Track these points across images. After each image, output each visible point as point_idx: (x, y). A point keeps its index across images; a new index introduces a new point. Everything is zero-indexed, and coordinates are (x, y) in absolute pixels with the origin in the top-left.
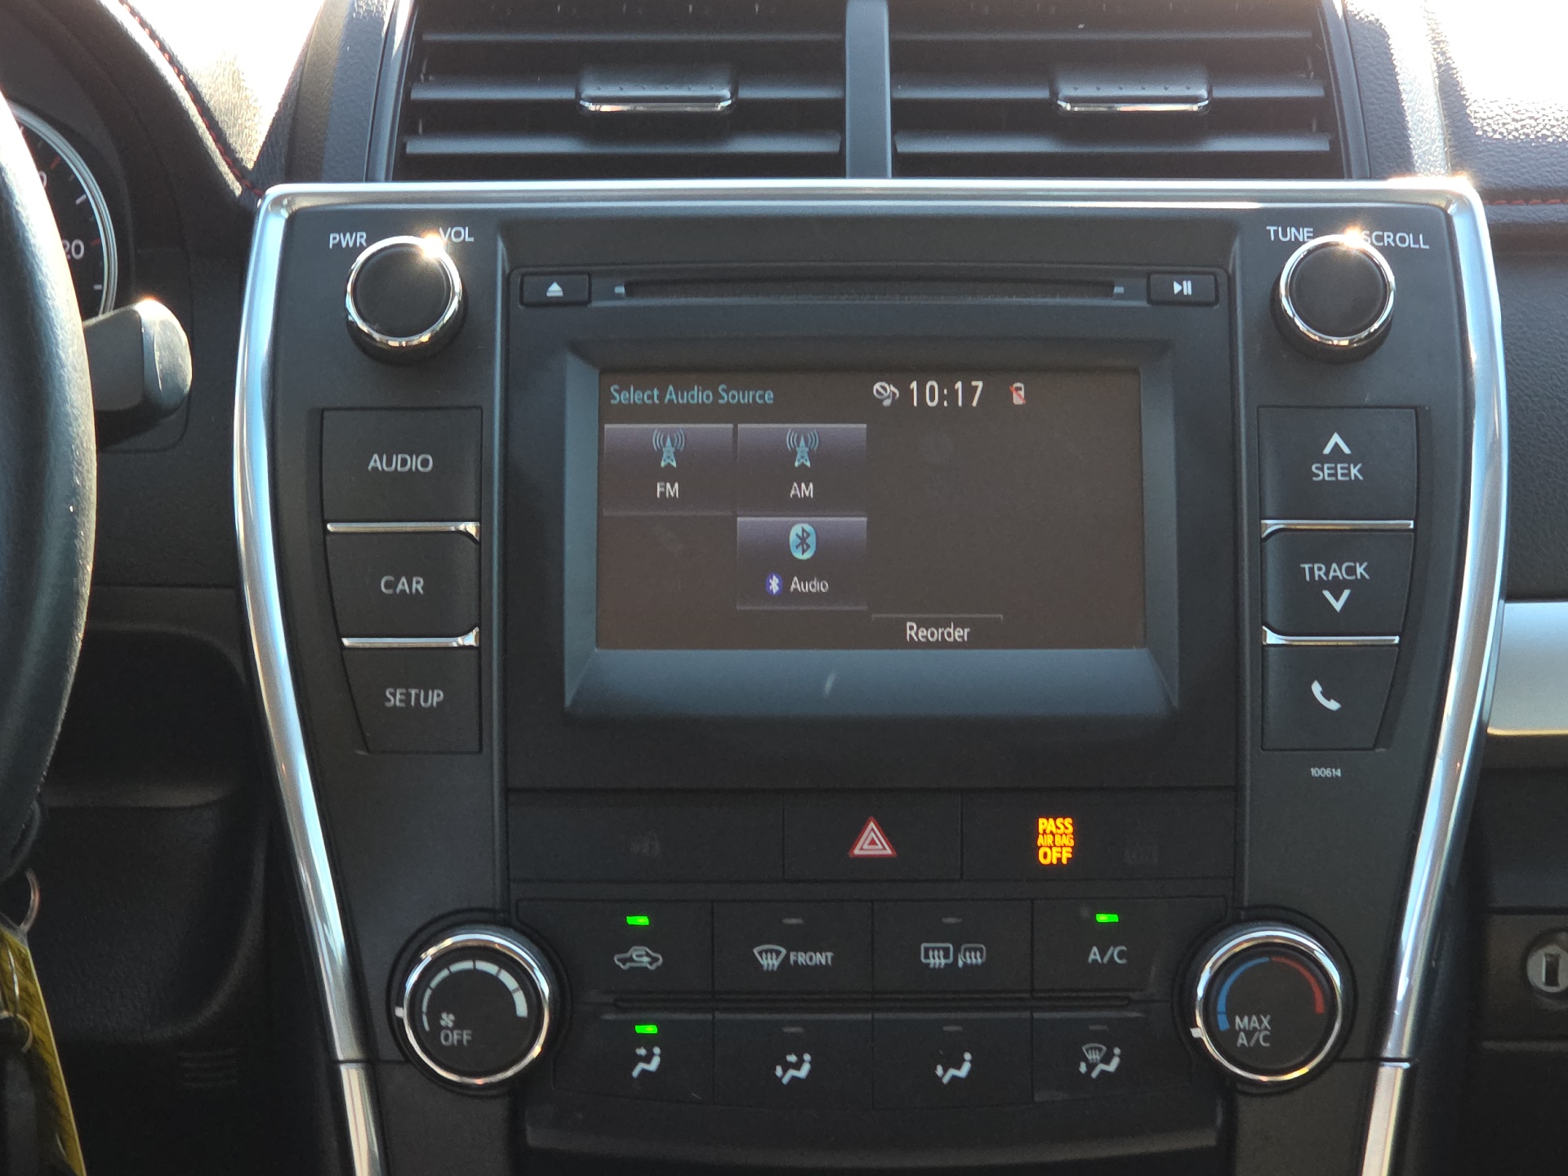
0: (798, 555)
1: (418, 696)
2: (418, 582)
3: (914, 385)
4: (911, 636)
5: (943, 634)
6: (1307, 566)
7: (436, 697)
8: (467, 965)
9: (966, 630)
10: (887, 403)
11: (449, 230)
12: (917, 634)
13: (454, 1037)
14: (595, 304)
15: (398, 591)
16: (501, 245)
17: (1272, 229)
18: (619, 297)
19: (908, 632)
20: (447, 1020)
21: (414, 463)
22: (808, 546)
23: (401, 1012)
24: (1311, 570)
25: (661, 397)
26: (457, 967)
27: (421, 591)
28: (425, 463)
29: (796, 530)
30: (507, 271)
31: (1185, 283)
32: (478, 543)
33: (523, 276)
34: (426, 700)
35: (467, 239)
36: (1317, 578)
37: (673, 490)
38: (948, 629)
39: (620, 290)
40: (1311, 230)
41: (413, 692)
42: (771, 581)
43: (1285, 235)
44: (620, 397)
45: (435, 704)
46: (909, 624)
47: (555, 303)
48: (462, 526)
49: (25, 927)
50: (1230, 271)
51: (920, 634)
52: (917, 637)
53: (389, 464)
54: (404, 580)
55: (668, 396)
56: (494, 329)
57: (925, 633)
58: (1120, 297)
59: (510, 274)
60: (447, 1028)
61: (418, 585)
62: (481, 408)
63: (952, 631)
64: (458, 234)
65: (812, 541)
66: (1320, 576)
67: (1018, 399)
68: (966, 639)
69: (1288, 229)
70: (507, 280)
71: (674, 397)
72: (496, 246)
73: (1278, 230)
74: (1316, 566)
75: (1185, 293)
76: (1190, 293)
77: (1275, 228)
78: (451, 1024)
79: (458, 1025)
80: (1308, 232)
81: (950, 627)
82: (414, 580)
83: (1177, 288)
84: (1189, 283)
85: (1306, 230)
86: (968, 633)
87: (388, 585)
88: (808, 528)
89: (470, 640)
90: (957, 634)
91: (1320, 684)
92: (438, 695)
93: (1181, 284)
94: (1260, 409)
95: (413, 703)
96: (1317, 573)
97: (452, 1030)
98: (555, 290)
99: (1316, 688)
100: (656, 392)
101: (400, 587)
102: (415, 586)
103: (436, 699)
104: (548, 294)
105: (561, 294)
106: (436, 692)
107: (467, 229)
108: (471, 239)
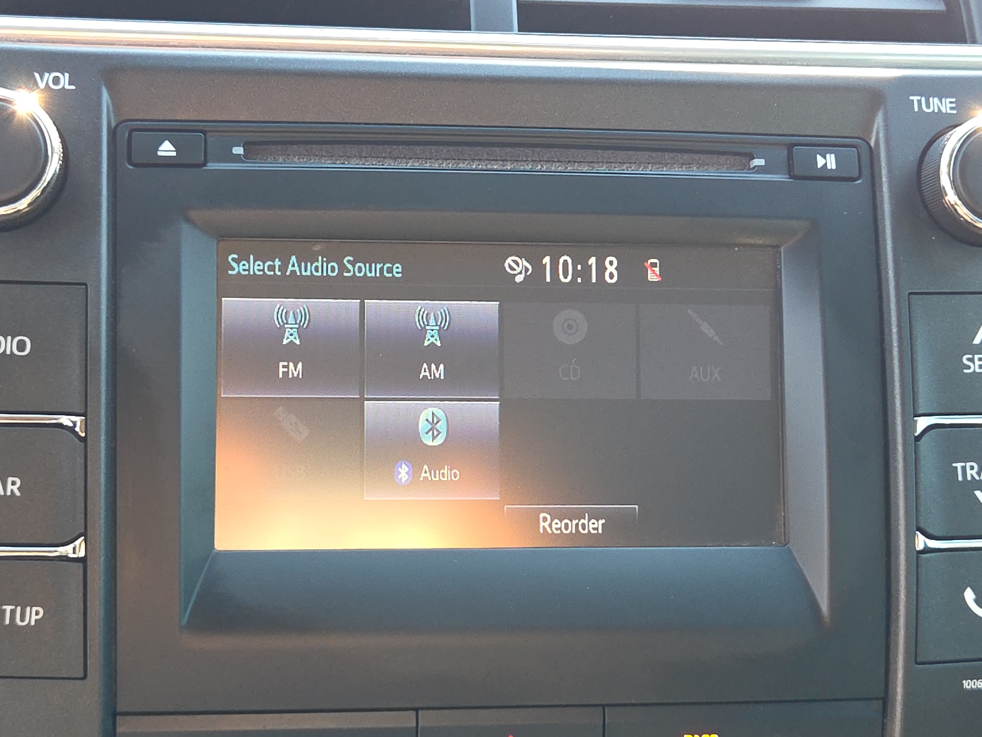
0: (428, 441)
1: (13, 612)
2: (13, 483)
3: (547, 260)
4: (544, 528)
5: (577, 525)
6: (959, 465)
7: (34, 615)
9: (602, 522)
10: (519, 279)
11: (47, 75)
12: (550, 526)
14: (211, 166)
16: (105, 96)
17: (915, 99)
18: (237, 159)
19: (542, 524)
21: (9, 345)
22: (439, 433)
24: (964, 469)
25: (283, 268)
27: (18, 493)
28: (21, 346)
29: (426, 414)
30: (113, 124)
31: (828, 156)
32: (84, 440)
33: (133, 130)
34: (22, 618)
35: (67, 87)
36: (969, 478)
37: (296, 370)
38: (582, 521)
39: (238, 150)
40: (954, 100)
41: (8, 608)
42: (400, 469)
43: (928, 106)
44: (238, 268)
45: (33, 623)
46: (542, 515)
47: (167, 163)
48: (65, 420)
50: (872, 144)
51: (554, 526)
52: (551, 530)
55: (290, 268)
56: (99, 194)
57: (559, 526)
58: (759, 170)
59: (116, 127)
61: (14, 487)
62: (85, 284)
63: (586, 522)
64: (56, 81)
65: (442, 426)
66: (972, 476)
67: (653, 276)
68: (600, 531)
69: (931, 99)
70: (113, 133)
71: (296, 268)
72: (100, 97)
73: (921, 100)
74: (968, 464)
75: (829, 167)
76: (834, 167)
77: (919, 98)
80: (951, 102)
81: (585, 519)
82: (10, 479)
83: (820, 161)
84: (833, 156)
85: (948, 100)
86: (603, 525)
88: (440, 413)
89: (77, 549)
90: (591, 526)
91: (974, 590)
92: (37, 613)
93: (825, 158)
94: (911, 296)
95: (7, 621)
96: (969, 472)
98: (167, 149)
99: (969, 596)
100: (277, 263)
102: (10, 487)
103: (34, 617)
104: (160, 153)
105: (174, 154)
106: (34, 609)
107: (67, 75)
108: (73, 87)
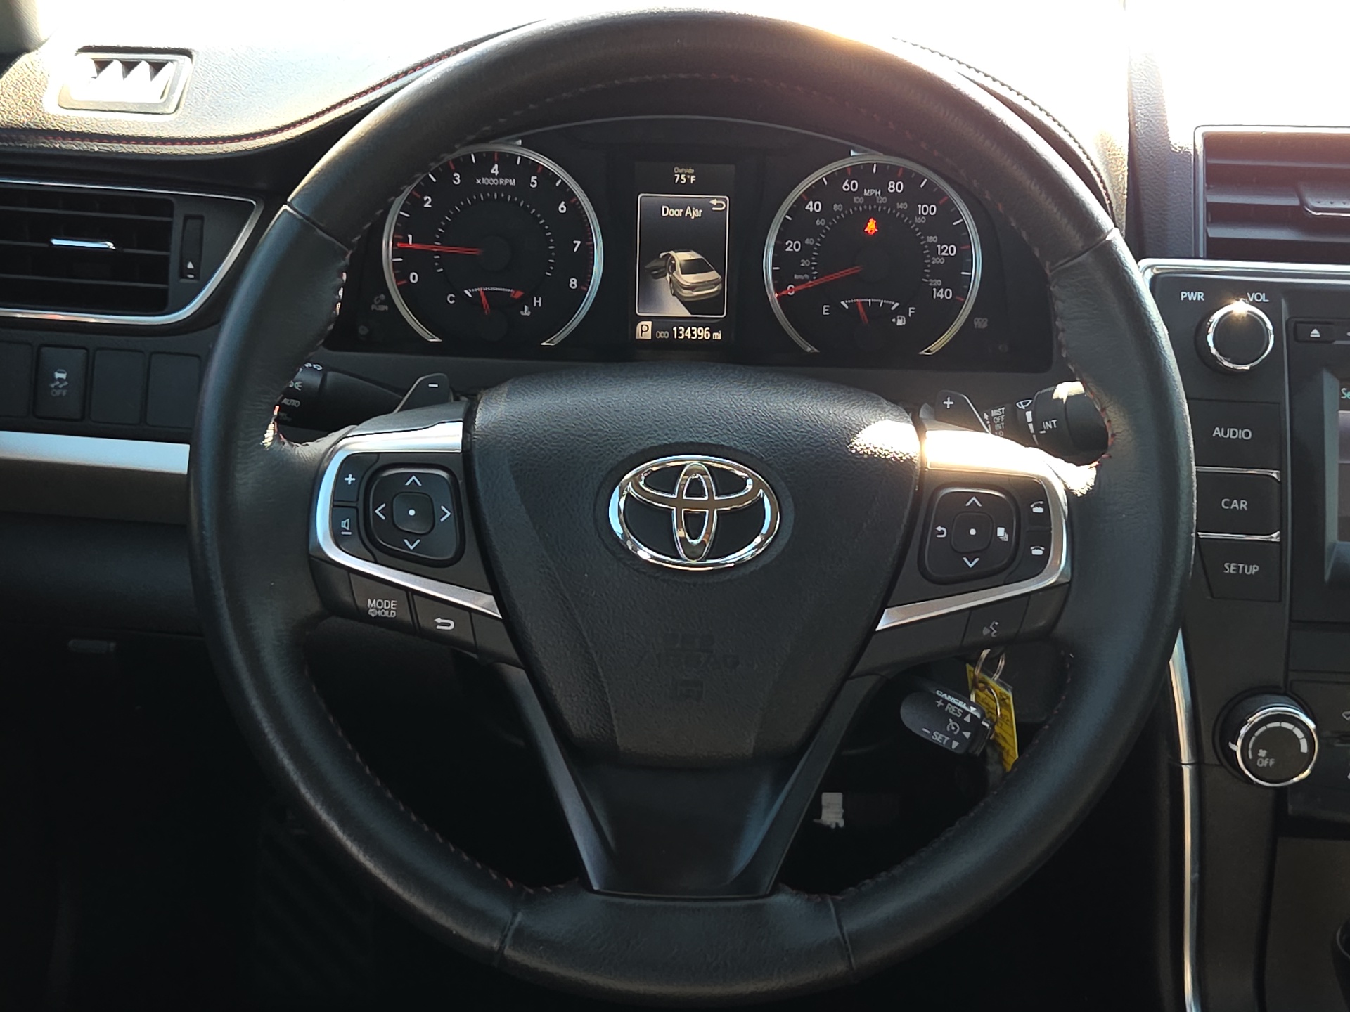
1: (1244, 568)
2: (1244, 503)
7: (1254, 569)
8: (1277, 724)
11: (1253, 294)
13: (1265, 763)
14: (1336, 342)
15: (1232, 507)
16: (1284, 305)
20: (1262, 753)
21: (1240, 434)
23: (1237, 748)
26: (1270, 726)
27: (1245, 508)
28: (1247, 434)
32: (1280, 483)
33: (1297, 322)
34: (1248, 571)
35: (1264, 301)
41: (1241, 566)
45: (1253, 573)
47: (1317, 341)
48: (1269, 473)
49: (996, 676)
53: (1226, 434)
54: (1235, 501)
60: (1261, 757)
61: (1244, 505)
62: (1278, 403)
64: (1259, 297)
72: (1281, 305)
78: (1264, 755)
79: (1268, 756)
82: (1242, 501)
87: (1226, 504)
89: (1275, 537)
92: (1256, 568)
95: (1241, 572)
97: (1264, 758)
98: (1315, 333)
101: (1233, 506)
102: (1242, 505)
103: (1254, 570)
104: (1311, 336)
105: (1319, 336)
106: (1255, 566)
107: (1264, 294)
108: (1267, 301)
